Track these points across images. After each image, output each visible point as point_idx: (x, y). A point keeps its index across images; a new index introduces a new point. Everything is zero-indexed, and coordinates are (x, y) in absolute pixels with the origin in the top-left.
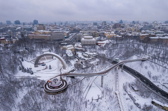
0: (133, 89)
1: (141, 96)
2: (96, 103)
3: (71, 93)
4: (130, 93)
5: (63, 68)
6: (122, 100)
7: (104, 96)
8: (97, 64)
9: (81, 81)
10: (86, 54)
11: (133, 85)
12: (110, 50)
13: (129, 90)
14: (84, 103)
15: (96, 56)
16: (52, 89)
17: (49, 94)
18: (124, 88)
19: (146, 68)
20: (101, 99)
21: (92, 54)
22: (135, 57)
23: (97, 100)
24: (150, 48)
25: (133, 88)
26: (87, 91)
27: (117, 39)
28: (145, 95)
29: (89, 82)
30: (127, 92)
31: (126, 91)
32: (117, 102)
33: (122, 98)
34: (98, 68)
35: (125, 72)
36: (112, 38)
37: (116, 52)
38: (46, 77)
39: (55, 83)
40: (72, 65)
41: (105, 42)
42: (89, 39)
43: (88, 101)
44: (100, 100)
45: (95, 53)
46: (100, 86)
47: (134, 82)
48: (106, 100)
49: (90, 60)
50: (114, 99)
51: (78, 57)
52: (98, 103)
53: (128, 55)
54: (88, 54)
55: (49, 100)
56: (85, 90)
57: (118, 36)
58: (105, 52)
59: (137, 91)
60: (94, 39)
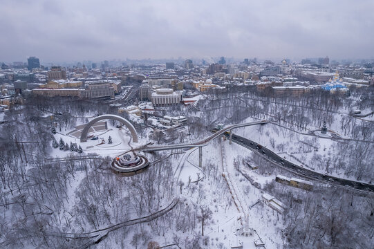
1: (261, 174)
2: (195, 186)
4: (245, 172)
5: (132, 141)
6: (234, 183)
7: (207, 177)
8: (188, 133)
10: (166, 119)
11: (249, 161)
12: (208, 112)
13: (243, 169)
15: (185, 121)
16: (125, 167)
18: (235, 166)
19: (267, 134)
20: (202, 180)
21: (176, 118)
22: (249, 120)
23: (197, 182)
24: (274, 104)
25: (249, 166)
27: (217, 92)
29: (179, 161)
30: (240, 172)
31: (238, 170)
35: (235, 144)
36: (209, 91)
37: (218, 113)
40: (146, 137)
41: (197, 99)
42: (167, 93)
44: (200, 182)
45: (181, 117)
46: (198, 165)
47: (250, 156)
48: (209, 182)
49: (175, 128)
50: (221, 182)
51: (153, 126)
52: (198, 186)
53: (238, 118)
54: (169, 120)
56: (175, 171)
57: (219, 87)
58: (198, 115)
59: (255, 168)
60: (175, 94)
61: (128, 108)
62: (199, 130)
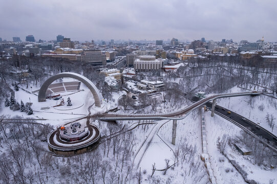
0: (237, 151)
1: (256, 165)
2: (162, 177)
3: (106, 154)
4: (233, 157)
5: (94, 105)
6: (218, 173)
7: (180, 162)
8: (163, 100)
9: (130, 131)
10: (143, 83)
11: (237, 142)
12: (188, 78)
13: (229, 153)
14: (133, 178)
15: (162, 86)
16: (63, 143)
17: (57, 154)
18: (219, 148)
19: (261, 108)
20: (173, 169)
21: (153, 83)
22: (235, 90)
23: (165, 171)
24: (265, 74)
25: (238, 148)
26: (143, 152)
27: (199, 61)
28: (265, 162)
29: (147, 134)
30: (225, 156)
32: (206, 177)
33: (216, 169)
34: (165, 108)
35: (218, 116)
36: (191, 60)
37: (199, 81)
38: (58, 120)
39: (74, 131)
40: (114, 101)
41: (177, 66)
43: (145, 173)
44: (169, 171)
45: (158, 82)
46: (169, 142)
47: (239, 135)
48: (183, 171)
49: (150, 93)
50: (200, 170)
51: (128, 89)
52: (165, 178)
53: (221, 86)
54: (145, 84)
55: (55, 168)
56: (137, 150)
57: (200, 56)
58: (177, 81)
59: (248, 154)
60: (157, 61)
61: (109, 71)
62: (177, 98)
